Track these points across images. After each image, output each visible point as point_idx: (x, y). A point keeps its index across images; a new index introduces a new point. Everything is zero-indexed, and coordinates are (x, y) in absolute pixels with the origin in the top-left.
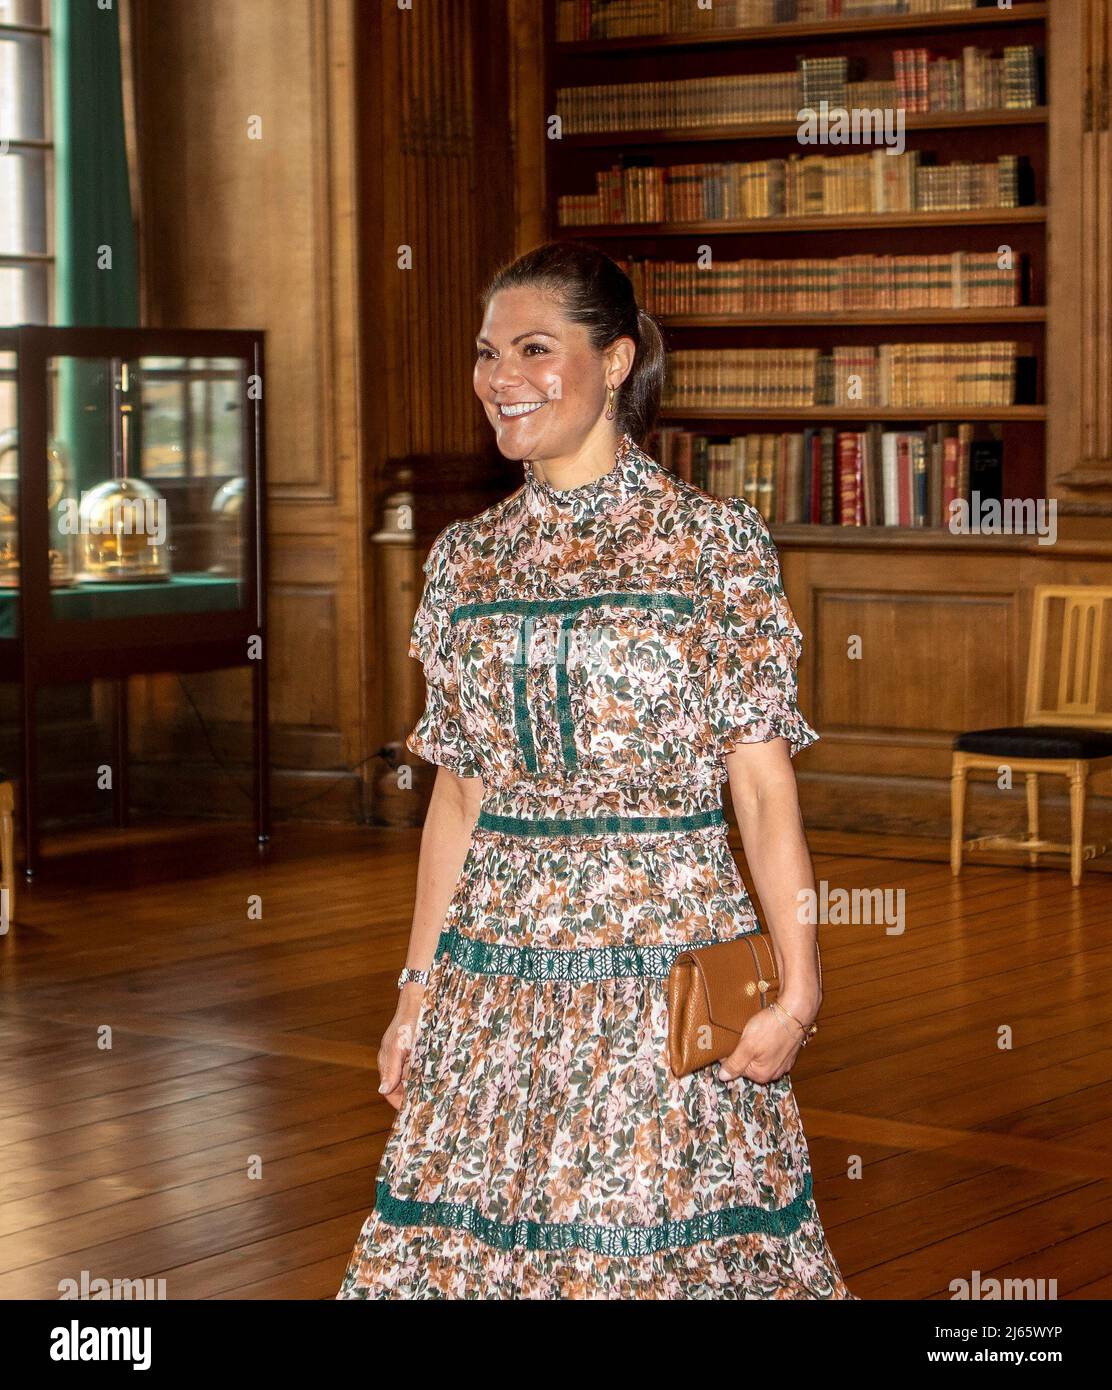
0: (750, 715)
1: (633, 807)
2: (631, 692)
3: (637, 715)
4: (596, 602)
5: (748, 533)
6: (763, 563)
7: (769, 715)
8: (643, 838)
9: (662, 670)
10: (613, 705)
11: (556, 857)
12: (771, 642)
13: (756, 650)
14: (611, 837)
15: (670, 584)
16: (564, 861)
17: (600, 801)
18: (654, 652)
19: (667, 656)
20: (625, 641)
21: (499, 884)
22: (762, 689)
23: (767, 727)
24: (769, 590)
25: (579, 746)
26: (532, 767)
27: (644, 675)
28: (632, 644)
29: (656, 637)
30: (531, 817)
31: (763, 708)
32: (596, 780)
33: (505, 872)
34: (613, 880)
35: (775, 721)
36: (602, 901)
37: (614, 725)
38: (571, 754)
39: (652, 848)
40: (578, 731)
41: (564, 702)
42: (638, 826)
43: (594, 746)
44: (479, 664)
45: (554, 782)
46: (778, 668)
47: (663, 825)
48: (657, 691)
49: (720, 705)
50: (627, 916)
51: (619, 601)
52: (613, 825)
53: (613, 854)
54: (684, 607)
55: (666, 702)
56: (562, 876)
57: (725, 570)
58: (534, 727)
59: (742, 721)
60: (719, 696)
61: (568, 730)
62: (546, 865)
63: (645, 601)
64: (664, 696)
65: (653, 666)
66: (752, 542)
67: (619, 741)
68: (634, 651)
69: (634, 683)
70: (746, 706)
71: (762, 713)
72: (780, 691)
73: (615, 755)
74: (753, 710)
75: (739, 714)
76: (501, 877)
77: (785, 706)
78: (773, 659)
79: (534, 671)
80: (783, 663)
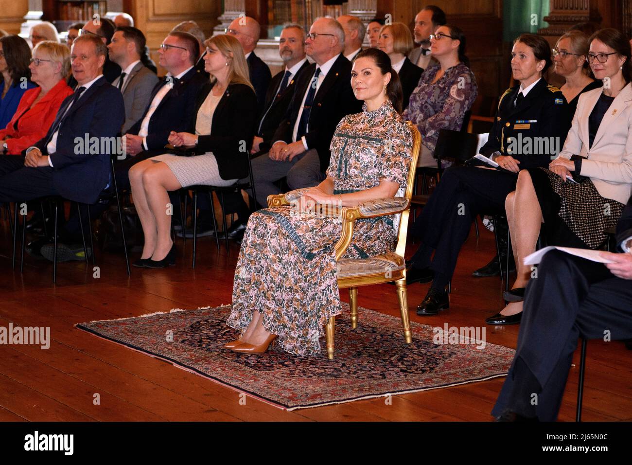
0: (388, 174)
2: (360, 160)
3: (361, 166)
5: (402, 129)
6: (404, 138)
7: (394, 176)
9: (369, 156)
10: (356, 163)
12: (401, 158)
13: (397, 158)
15: (377, 136)
17: (350, 186)
18: (367, 151)
19: (371, 152)
20: (362, 147)
22: (395, 169)
23: (392, 178)
24: (405, 145)
25: (348, 172)
26: (339, 176)
27: (364, 156)
29: (369, 147)
30: (336, 189)
31: (393, 173)
35: (395, 178)
37: (356, 168)
38: (346, 174)
40: (348, 168)
41: (346, 160)
43: (351, 172)
45: (342, 181)
46: (402, 165)
49: (382, 169)
55: (369, 164)
57: (393, 136)
59: (385, 175)
60: (383, 166)
61: (346, 167)
64: (369, 162)
65: (366, 154)
66: (403, 132)
67: (356, 172)
68: (363, 150)
69: (361, 158)
70: (388, 171)
71: (392, 174)
72: (401, 171)
73: (355, 175)
74: (390, 173)
75: (386, 173)
77: (401, 175)
78: (401, 163)
79: (345, 152)
80: (404, 164)
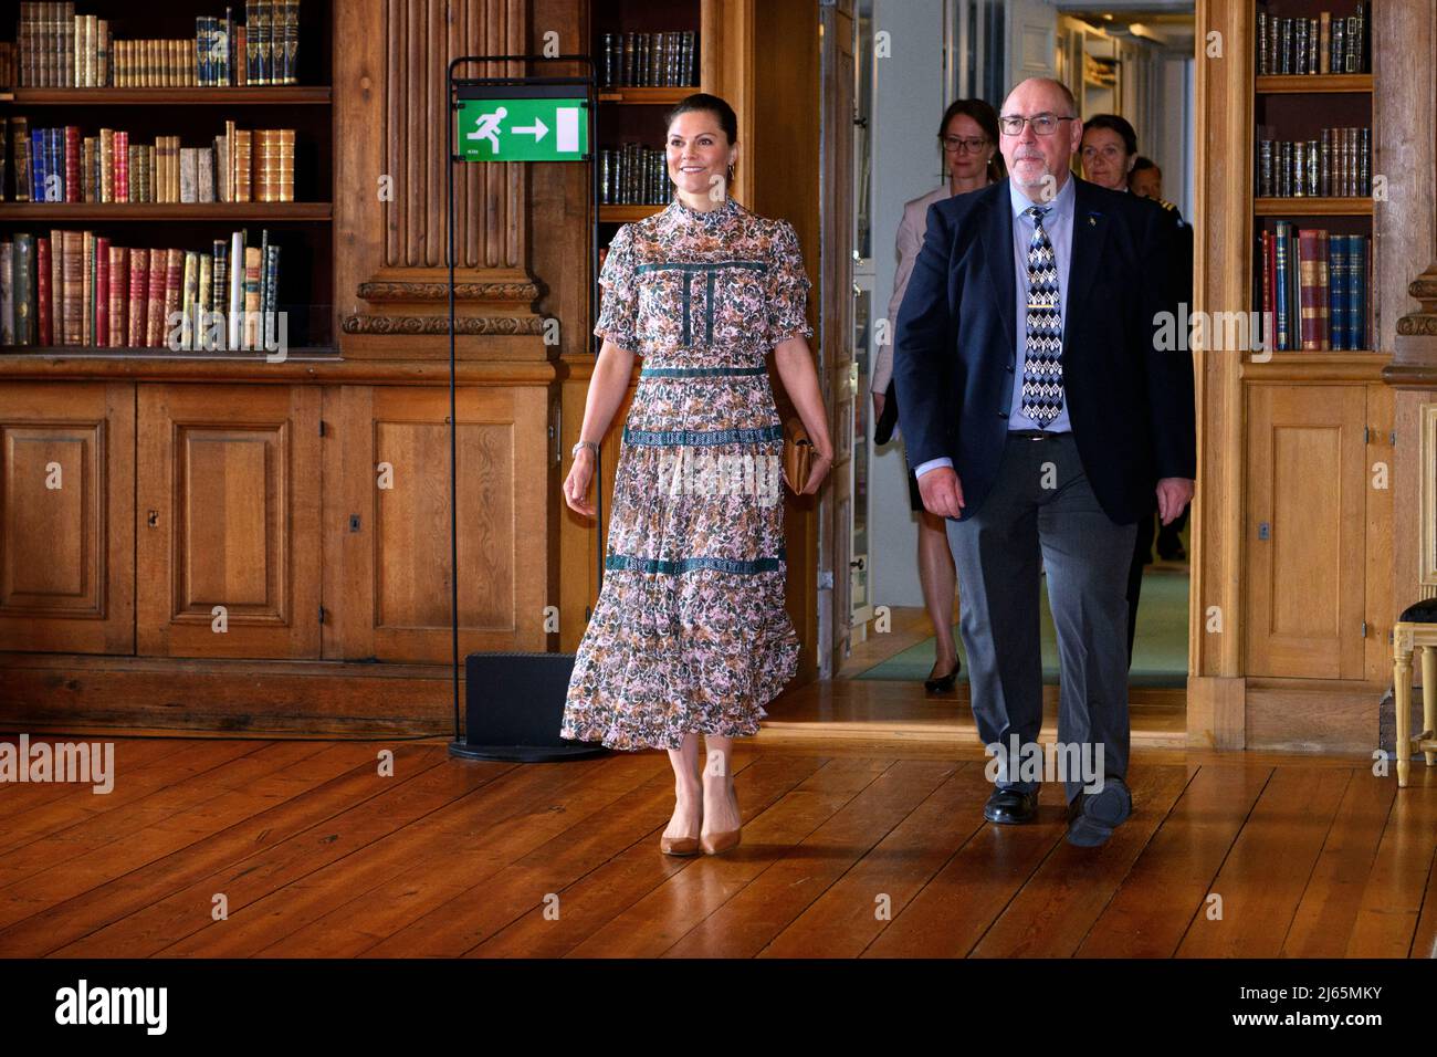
1: (736, 363)
2: (743, 308)
3: (744, 319)
4: (726, 266)
8: (740, 378)
10: (735, 314)
11: (698, 387)
14: (726, 378)
15: (760, 258)
16: (702, 389)
17: (722, 360)
20: (742, 284)
21: (668, 402)
25: (715, 333)
26: (687, 343)
27: (750, 301)
28: (746, 285)
29: (755, 283)
30: (684, 368)
32: (722, 350)
33: (672, 396)
34: (725, 398)
36: (721, 408)
38: (709, 336)
39: (744, 383)
40: (716, 326)
41: (710, 312)
42: (738, 372)
43: (723, 334)
44: (663, 293)
45: (699, 351)
47: (748, 372)
48: (755, 309)
50: (734, 414)
51: (737, 266)
52: (727, 372)
53: (727, 386)
54: (764, 268)
56: (701, 396)
58: (692, 325)
61: (710, 325)
62: (693, 391)
63: (748, 266)
65: (754, 297)
67: (734, 331)
68: (746, 289)
73: (732, 338)
76: (669, 398)
79: (695, 298)
